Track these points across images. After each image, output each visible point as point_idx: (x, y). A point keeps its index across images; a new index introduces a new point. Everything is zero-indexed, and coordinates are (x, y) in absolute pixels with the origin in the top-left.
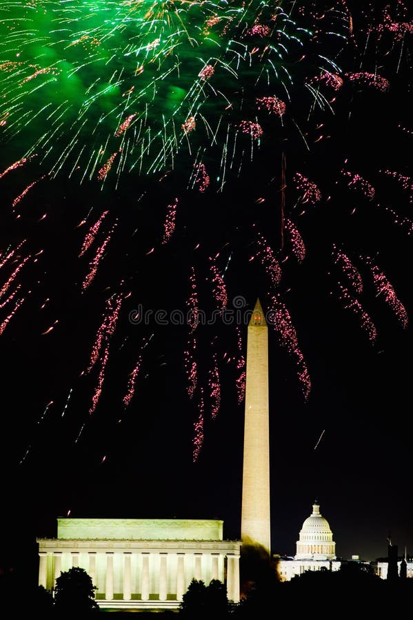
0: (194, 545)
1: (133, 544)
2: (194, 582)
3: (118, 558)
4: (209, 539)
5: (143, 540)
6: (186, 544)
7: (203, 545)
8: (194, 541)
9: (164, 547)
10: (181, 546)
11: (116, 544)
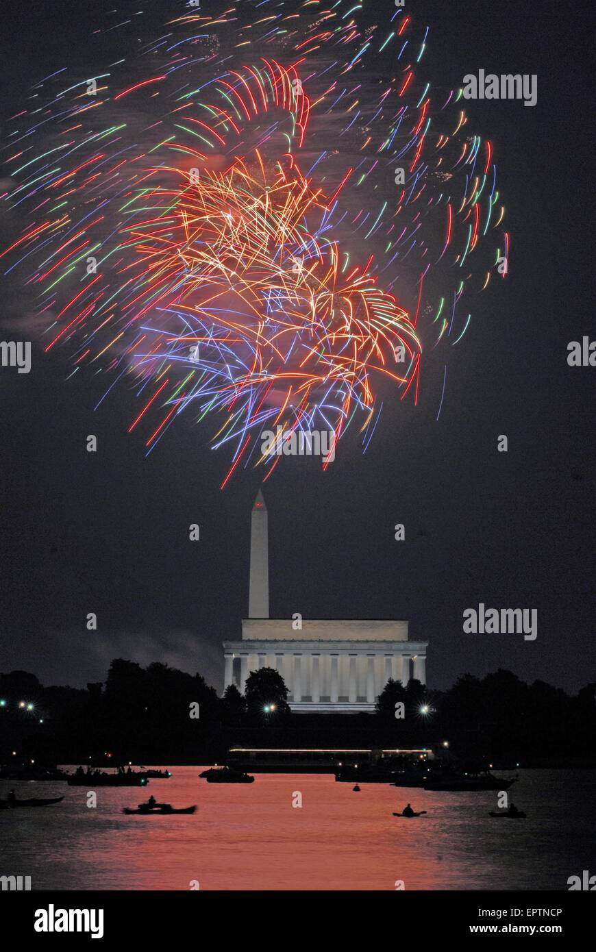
0: (383, 645)
1: (322, 645)
2: (391, 681)
3: (307, 660)
4: (400, 640)
5: (332, 641)
6: (376, 645)
7: (394, 646)
8: (384, 641)
9: (354, 648)
10: (371, 647)
11: (303, 645)
